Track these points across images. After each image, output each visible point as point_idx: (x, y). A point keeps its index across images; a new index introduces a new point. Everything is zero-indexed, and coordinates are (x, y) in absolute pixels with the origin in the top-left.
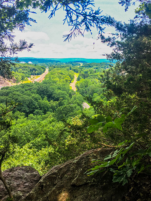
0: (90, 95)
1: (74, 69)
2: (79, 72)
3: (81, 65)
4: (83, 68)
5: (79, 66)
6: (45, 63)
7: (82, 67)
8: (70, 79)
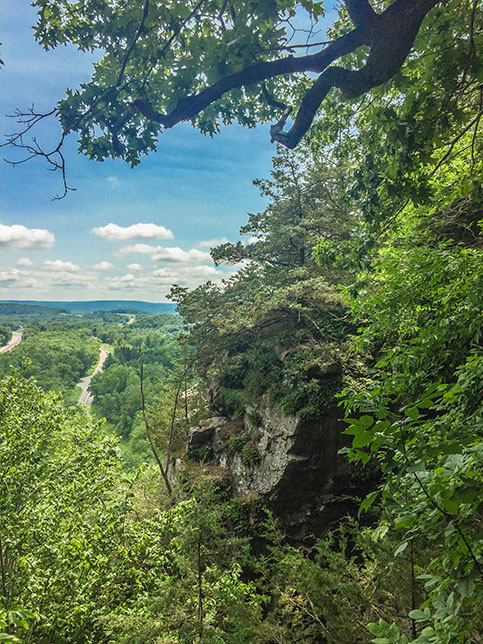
0: (128, 418)
1: (104, 332)
2: (116, 342)
3: (131, 321)
4: (134, 330)
5: (121, 325)
6: (16, 317)
7: (131, 326)
8: (82, 366)
